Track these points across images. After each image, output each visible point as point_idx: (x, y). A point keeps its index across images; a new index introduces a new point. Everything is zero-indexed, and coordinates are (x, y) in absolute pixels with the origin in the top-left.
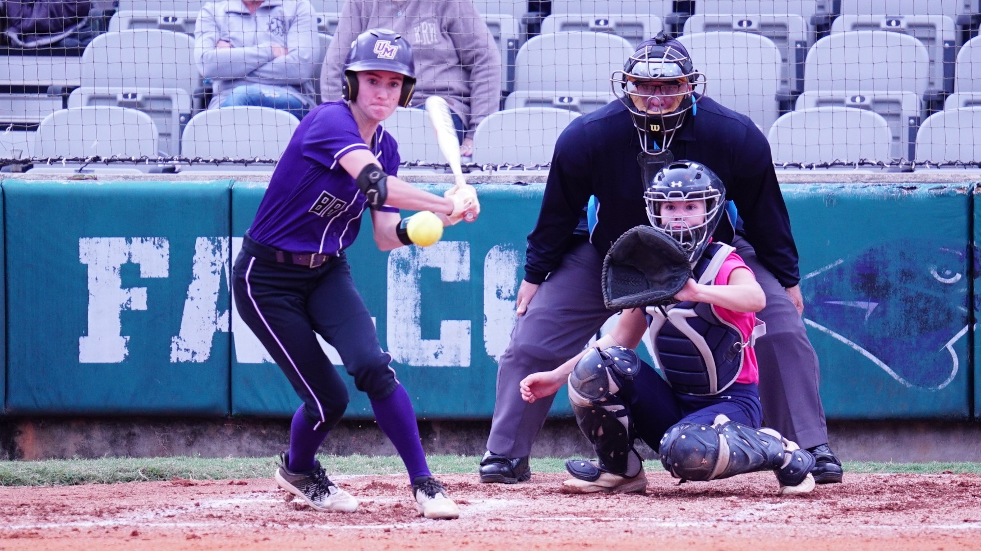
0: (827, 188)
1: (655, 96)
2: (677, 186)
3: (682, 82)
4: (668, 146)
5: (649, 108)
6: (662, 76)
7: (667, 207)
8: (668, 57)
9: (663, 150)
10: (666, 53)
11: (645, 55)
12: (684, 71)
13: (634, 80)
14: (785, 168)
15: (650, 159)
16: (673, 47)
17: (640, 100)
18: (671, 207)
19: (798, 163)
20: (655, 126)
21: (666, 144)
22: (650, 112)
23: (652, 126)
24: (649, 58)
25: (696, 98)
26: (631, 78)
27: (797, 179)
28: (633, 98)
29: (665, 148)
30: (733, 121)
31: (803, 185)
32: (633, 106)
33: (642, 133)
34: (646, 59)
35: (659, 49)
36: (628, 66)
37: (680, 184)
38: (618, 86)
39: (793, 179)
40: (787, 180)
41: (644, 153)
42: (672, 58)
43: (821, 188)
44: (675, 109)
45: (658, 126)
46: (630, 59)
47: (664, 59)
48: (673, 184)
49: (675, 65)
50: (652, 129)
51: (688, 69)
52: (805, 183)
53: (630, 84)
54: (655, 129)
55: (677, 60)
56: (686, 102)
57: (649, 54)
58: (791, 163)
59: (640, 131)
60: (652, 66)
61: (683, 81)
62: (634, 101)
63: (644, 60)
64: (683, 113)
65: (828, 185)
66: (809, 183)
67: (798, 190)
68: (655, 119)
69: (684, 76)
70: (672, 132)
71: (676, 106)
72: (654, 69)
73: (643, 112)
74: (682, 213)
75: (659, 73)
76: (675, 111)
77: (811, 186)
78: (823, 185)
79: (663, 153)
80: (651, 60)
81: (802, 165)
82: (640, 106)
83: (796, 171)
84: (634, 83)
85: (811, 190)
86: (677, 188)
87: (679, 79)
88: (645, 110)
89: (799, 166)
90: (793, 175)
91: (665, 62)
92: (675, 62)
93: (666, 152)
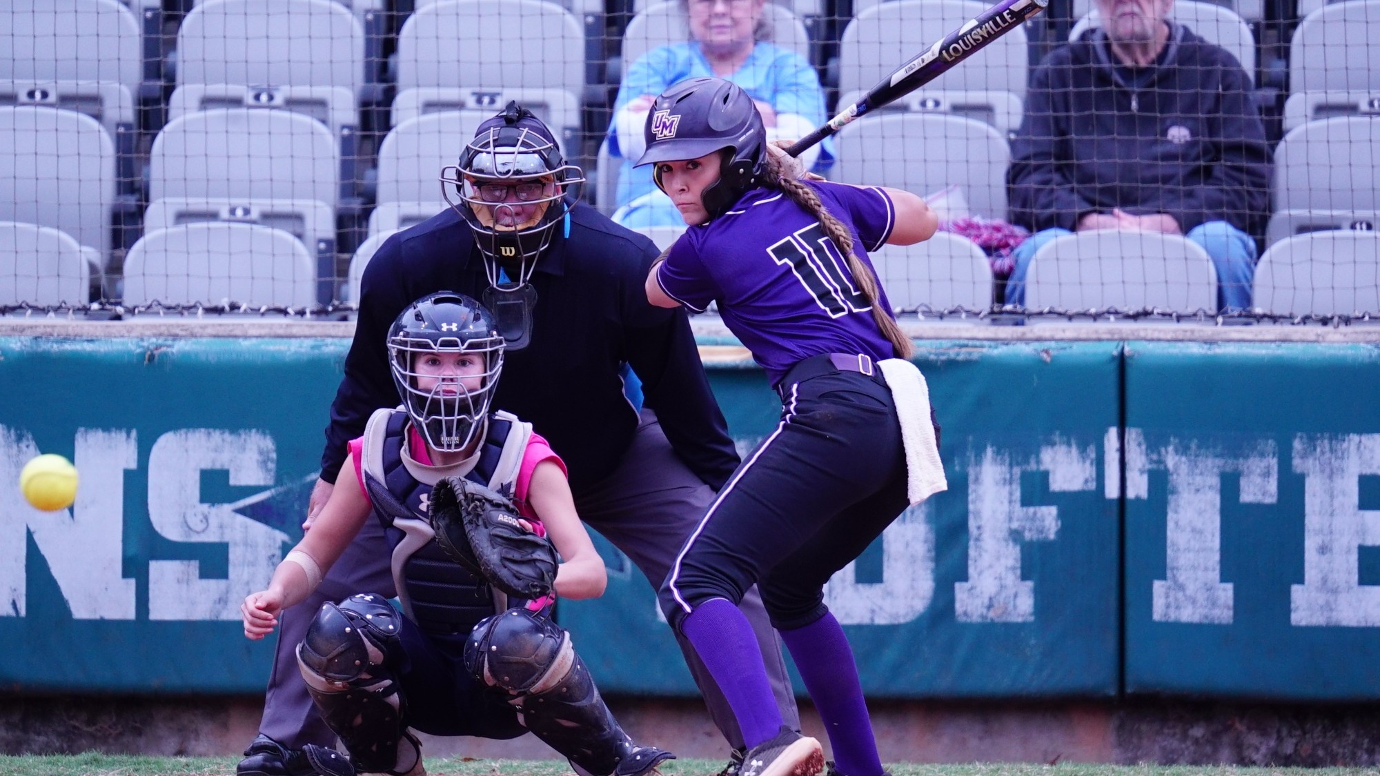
0: (335, 345)
1: (505, 204)
2: (450, 331)
3: (546, 182)
4: (528, 278)
5: (497, 221)
6: (518, 172)
7: (427, 362)
8: (524, 144)
9: (522, 284)
10: (521, 139)
11: (489, 142)
12: (548, 164)
13: (473, 180)
14: (263, 314)
15: (501, 297)
16: (531, 128)
17: (485, 210)
18: (435, 361)
19: (283, 307)
20: (508, 249)
21: (526, 275)
22: (499, 228)
23: (503, 249)
24: (495, 146)
25: (568, 206)
26: (468, 177)
27: (289, 331)
28: (474, 207)
29: (523, 282)
30: (622, 242)
31: (298, 341)
32: (474, 219)
33: (489, 259)
34: (491, 149)
35: (511, 132)
36: (465, 159)
37: (454, 327)
38: (451, 189)
39: (281, 332)
40: (272, 333)
41: (493, 288)
42: (532, 147)
43: (326, 345)
44: (537, 222)
45: (513, 249)
46: (468, 148)
47: (519, 148)
48: (445, 327)
49: (536, 156)
50: (504, 253)
51: (554, 161)
52: (299, 337)
53: (467, 184)
54: (508, 253)
55: (538, 148)
56: (553, 211)
57: (494, 141)
58: (272, 307)
59: (486, 255)
60: (500, 159)
61: (548, 179)
62: (475, 212)
63: (488, 150)
64: (550, 228)
65: (336, 340)
66: (306, 337)
67: (293, 349)
68: (508, 239)
69: (549, 172)
70: (535, 255)
71: (539, 218)
72: (503, 164)
73: (488, 228)
74: (449, 371)
75: (512, 168)
76: (536, 226)
77: (310, 342)
78: (329, 340)
79: (521, 288)
80: (498, 149)
81: (290, 310)
82: (484, 219)
83: (280, 320)
84: (473, 184)
85: (313, 347)
86: (450, 332)
87: (542, 177)
88: (491, 226)
89: (284, 312)
90: (281, 326)
91: (519, 153)
92: (534, 152)
93: (526, 287)
